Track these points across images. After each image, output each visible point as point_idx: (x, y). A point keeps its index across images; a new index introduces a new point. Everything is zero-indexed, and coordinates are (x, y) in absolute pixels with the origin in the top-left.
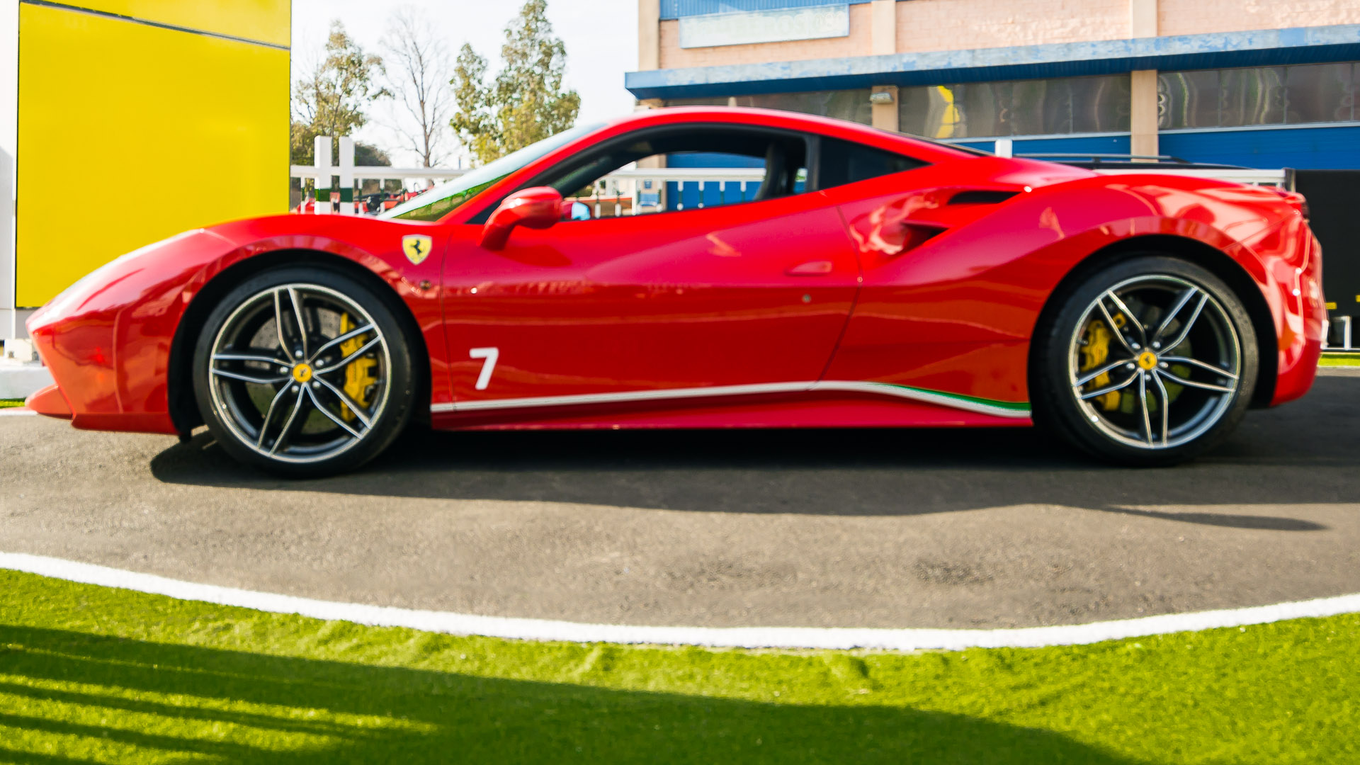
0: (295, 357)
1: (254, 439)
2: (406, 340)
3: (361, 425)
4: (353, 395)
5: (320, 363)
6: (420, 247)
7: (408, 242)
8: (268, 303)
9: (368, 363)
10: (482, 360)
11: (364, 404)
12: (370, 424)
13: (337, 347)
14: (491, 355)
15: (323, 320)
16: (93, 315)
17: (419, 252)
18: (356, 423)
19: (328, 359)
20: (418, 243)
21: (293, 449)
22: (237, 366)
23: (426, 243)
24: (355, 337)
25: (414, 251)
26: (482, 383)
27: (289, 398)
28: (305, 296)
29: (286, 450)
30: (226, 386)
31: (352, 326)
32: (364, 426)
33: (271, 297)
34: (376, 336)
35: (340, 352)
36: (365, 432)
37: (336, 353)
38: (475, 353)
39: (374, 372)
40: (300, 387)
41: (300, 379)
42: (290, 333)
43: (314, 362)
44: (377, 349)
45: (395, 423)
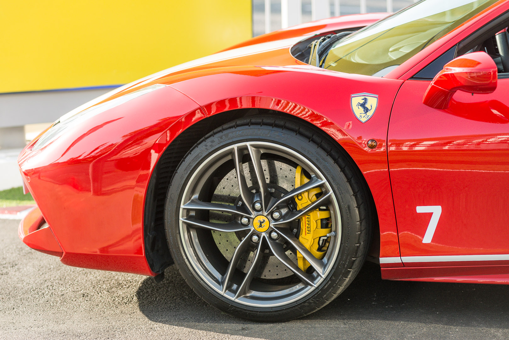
0: (254, 209)
1: (221, 283)
2: (355, 195)
3: (315, 274)
4: (307, 246)
5: (276, 215)
6: (368, 106)
7: (356, 100)
8: (229, 158)
9: (320, 215)
10: (429, 215)
11: (318, 254)
12: (322, 273)
13: (292, 200)
14: (436, 211)
15: (279, 173)
16: (74, 162)
17: (366, 110)
18: (310, 271)
19: (284, 211)
20: (366, 100)
21: (254, 293)
22: (204, 216)
23: (373, 102)
24: (308, 191)
25: (361, 109)
26: (428, 238)
27: (249, 247)
28: (262, 151)
29: (248, 295)
30: (193, 234)
31: (306, 180)
32: (319, 275)
33: (231, 152)
34: (327, 192)
35: (295, 204)
36: (319, 281)
37: (291, 204)
38: (420, 209)
39: (326, 223)
40: (259, 238)
41: (260, 230)
42: (249, 184)
43: (271, 213)
44: (328, 203)
45: (346, 274)
